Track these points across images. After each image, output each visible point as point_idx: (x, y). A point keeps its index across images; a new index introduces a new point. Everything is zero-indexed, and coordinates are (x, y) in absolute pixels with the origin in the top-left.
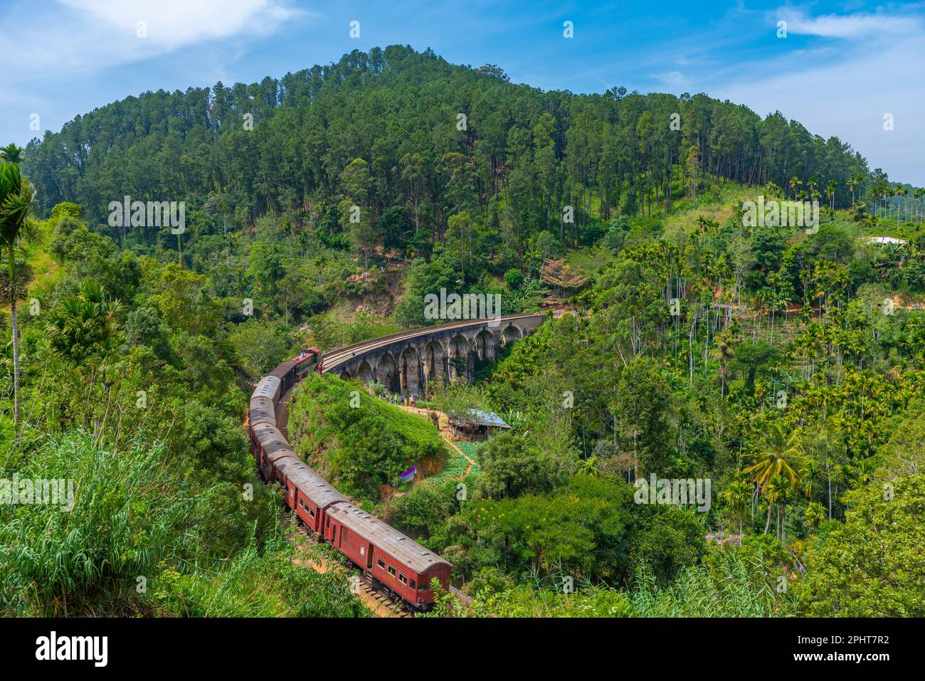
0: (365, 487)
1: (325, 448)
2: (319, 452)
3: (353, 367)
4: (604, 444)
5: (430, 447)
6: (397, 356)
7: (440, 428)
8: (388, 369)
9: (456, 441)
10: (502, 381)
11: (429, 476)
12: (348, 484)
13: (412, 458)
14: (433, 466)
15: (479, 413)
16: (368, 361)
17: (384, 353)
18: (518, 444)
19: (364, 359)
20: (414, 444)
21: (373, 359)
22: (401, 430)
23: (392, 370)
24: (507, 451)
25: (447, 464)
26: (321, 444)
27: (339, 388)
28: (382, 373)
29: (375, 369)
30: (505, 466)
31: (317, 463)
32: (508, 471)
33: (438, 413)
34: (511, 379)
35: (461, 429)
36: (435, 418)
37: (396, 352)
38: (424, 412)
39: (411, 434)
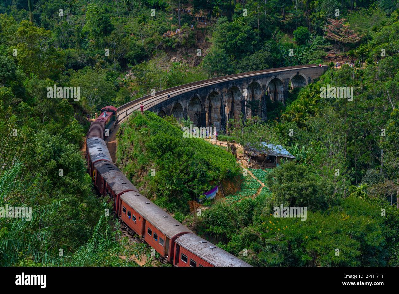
0: (177, 202)
1: (146, 171)
2: (141, 174)
3: (169, 107)
5: (229, 172)
6: (204, 98)
7: (238, 157)
8: (196, 109)
9: (251, 168)
10: (289, 120)
11: (228, 195)
12: (164, 199)
13: (215, 180)
14: (232, 187)
15: (270, 146)
16: (180, 102)
17: (193, 95)
18: (301, 171)
19: (177, 100)
20: (216, 169)
21: (185, 101)
22: (206, 158)
23: (200, 110)
24: (291, 177)
25: (243, 186)
26: (143, 168)
27: (157, 123)
28: (191, 112)
29: (185, 109)
30: (289, 188)
31: (140, 182)
32: (292, 192)
33: (236, 145)
34: (297, 118)
35: (254, 158)
36: (234, 149)
37: (203, 95)
38: (225, 144)
39: (214, 161)
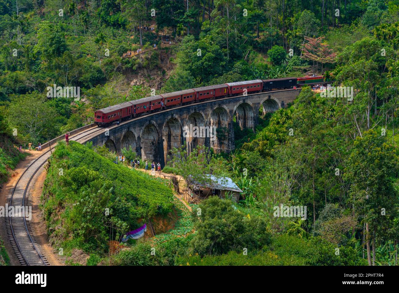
0: (94, 242)
1: (63, 208)
2: (59, 211)
3: (118, 135)
4: (331, 208)
5: (159, 208)
6: (160, 125)
7: (181, 191)
8: (153, 137)
9: (192, 203)
10: (252, 149)
11: (158, 234)
12: (79, 239)
13: (143, 218)
14: (164, 225)
16: (132, 130)
17: (148, 122)
19: (128, 128)
20: (145, 205)
21: (137, 129)
22: (134, 193)
23: (156, 138)
25: (178, 223)
26: (60, 204)
27: (80, 154)
28: (147, 141)
29: (139, 137)
30: (210, 226)
31: (58, 220)
32: (213, 230)
33: (179, 177)
34: (260, 147)
35: (196, 192)
36: (176, 182)
37: (159, 122)
38: (169, 176)
39: (143, 196)
